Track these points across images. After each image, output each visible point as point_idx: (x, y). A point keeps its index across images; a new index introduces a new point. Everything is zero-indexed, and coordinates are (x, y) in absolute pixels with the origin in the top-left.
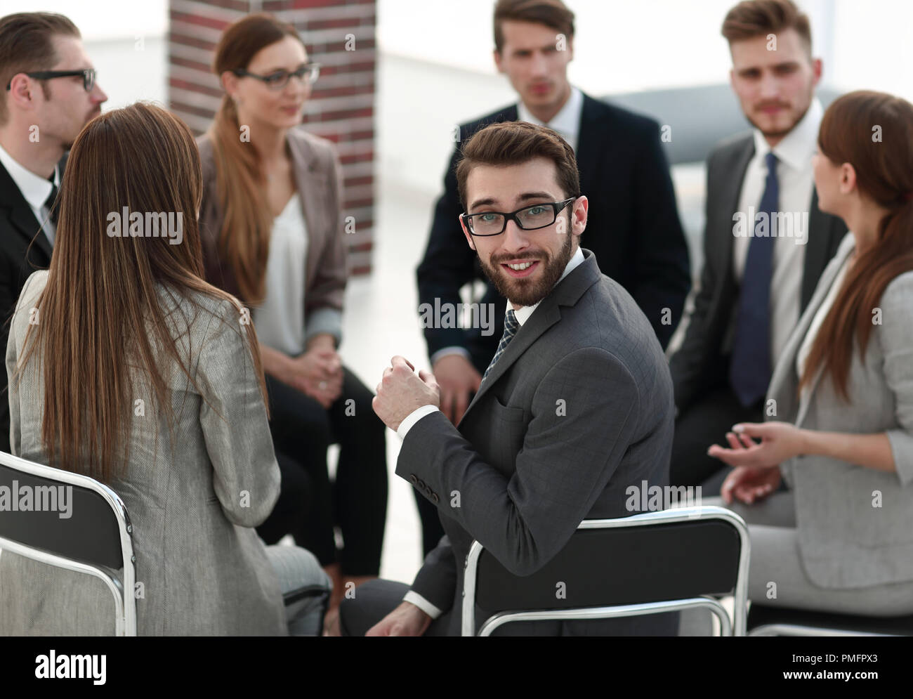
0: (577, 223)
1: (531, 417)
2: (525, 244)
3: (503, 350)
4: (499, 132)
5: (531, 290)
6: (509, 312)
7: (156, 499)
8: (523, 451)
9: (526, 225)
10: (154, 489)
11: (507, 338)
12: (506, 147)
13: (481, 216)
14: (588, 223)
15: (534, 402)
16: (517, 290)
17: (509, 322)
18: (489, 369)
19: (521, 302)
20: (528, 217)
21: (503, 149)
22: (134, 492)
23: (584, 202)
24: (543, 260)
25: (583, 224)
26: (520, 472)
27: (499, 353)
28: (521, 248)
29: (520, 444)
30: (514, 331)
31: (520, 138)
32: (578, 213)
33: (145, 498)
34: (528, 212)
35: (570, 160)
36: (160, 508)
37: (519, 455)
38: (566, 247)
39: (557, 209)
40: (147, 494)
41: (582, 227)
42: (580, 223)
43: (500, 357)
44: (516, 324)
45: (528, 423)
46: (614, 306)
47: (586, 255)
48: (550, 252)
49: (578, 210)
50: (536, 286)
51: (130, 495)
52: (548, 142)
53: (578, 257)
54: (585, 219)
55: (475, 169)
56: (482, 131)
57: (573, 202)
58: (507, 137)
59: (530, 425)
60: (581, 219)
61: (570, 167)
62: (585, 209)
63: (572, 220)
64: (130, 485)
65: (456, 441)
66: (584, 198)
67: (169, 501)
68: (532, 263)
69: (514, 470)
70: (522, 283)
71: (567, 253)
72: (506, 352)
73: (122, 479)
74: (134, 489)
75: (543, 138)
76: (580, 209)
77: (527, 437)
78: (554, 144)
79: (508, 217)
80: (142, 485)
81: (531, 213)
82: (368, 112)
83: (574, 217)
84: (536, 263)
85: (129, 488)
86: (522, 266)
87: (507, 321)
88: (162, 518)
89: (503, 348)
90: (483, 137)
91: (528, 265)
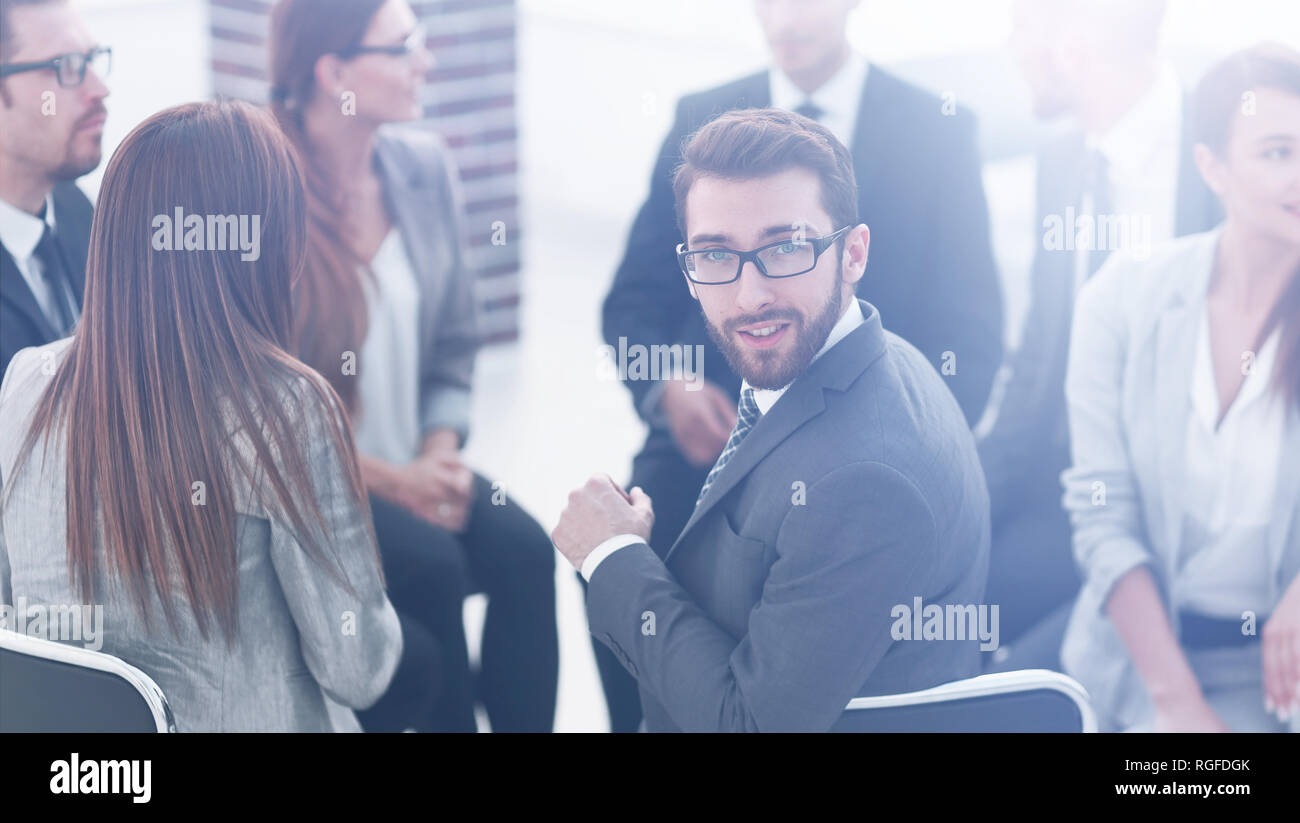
0: (851, 265)
1: (777, 557)
2: (770, 298)
3: (735, 448)
4: (736, 128)
5: (777, 365)
6: (747, 392)
7: (208, 674)
8: (760, 605)
9: (773, 269)
10: (205, 660)
11: (742, 430)
12: (744, 152)
13: (705, 254)
14: (868, 265)
15: (781, 534)
16: (757, 366)
17: (745, 407)
18: (712, 472)
19: (764, 383)
20: (776, 257)
21: (741, 155)
22: (174, 666)
23: (863, 233)
24: (794, 323)
25: (861, 266)
26: (753, 635)
27: (729, 452)
28: (764, 305)
29: (757, 593)
30: (752, 421)
31: (768, 138)
32: (854, 251)
33: (192, 674)
34: (775, 251)
35: (844, 169)
36: (215, 688)
37: (755, 612)
38: (831, 304)
39: (818, 247)
40: (195, 668)
41: (859, 271)
42: (857, 264)
43: (730, 458)
44: (755, 410)
45: (771, 563)
46: (905, 395)
47: (866, 313)
48: (805, 311)
49: (853, 246)
50: (786, 362)
51: (169, 671)
52: (810, 145)
53: (851, 317)
54: (865, 259)
55: (700, 180)
56: (712, 124)
57: (845, 234)
58: (748, 136)
59: (773, 568)
60: (857, 258)
61: (844, 182)
62: (865, 244)
63: (844, 261)
64: (169, 657)
65: (660, 586)
66: (863, 227)
67: (228, 677)
68: (779, 327)
69: (746, 631)
70: (765, 356)
71: (833, 312)
72: (739, 451)
73: (156, 648)
74: (177, 662)
75: (803, 139)
76: (856, 243)
77: (769, 587)
78: (819, 148)
79: (745, 257)
80: (187, 654)
81: (780, 251)
82: (507, 100)
83: (847, 256)
84: (785, 327)
85: (167, 660)
86: (765, 332)
87: (742, 405)
88: (219, 703)
89: (735, 444)
90: (713, 133)
91: (773, 329)
